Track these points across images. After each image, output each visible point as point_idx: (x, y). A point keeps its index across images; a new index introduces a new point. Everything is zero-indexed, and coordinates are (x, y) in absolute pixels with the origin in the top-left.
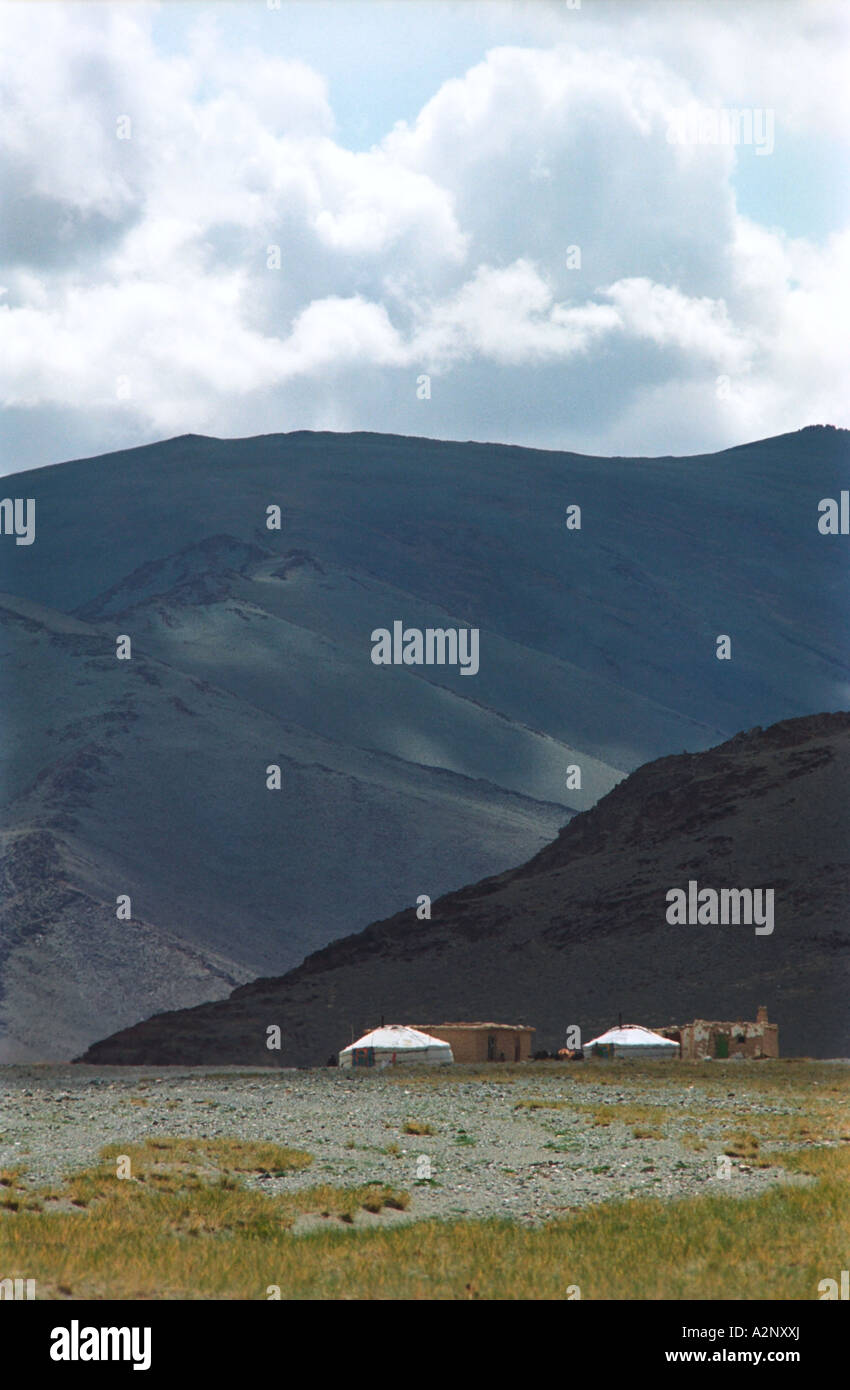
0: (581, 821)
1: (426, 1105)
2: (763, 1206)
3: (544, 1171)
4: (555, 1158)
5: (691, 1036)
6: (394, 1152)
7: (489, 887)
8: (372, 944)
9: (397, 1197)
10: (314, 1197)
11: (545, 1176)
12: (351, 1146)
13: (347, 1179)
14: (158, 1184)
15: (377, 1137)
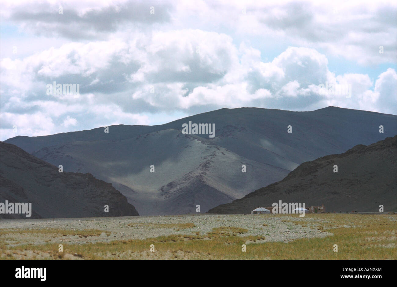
0: (292, 173)
1: (267, 221)
2: (325, 239)
3: (287, 233)
4: (290, 230)
5: (311, 209)
6: (261, 229)
7: (276, 184)
8: (256, 194)
9: (263, 237)
10: (249, 238)
11: (288, 234)
12: (254, 228)
13: (254, 234)
14: (222, 235)
15: (258, 227)
